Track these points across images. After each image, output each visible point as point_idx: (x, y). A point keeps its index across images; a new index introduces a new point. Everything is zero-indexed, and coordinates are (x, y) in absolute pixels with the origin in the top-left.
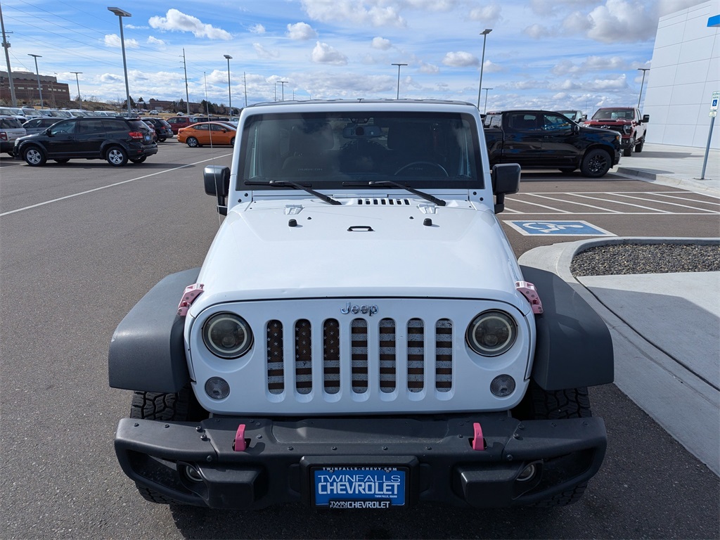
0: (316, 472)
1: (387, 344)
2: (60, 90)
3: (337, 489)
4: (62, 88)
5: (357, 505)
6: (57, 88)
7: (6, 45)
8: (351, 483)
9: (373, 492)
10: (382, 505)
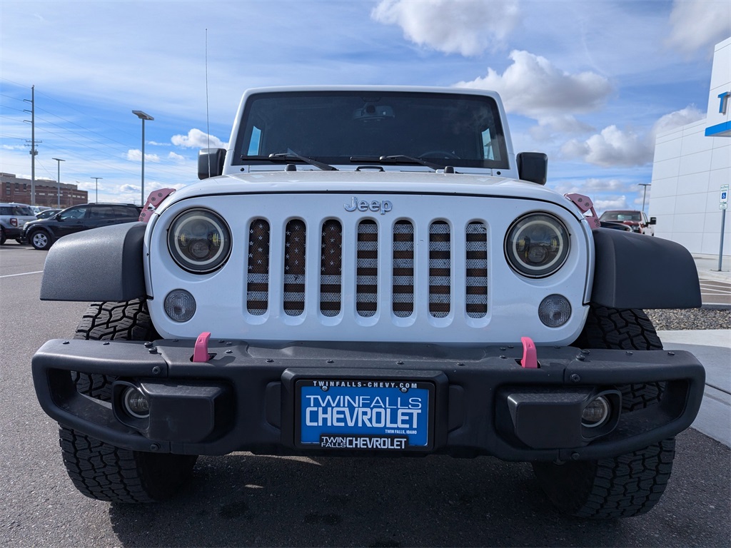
0: (304, 389)
1: (403, 255)
2: (79, 197)
3: (332, 418)
4: (81, 195)
5: (360, 443)
6: (77, 194)
7: (34, 153)
8: (352, 409)
9: (382, 425)
10: (395, 443)
